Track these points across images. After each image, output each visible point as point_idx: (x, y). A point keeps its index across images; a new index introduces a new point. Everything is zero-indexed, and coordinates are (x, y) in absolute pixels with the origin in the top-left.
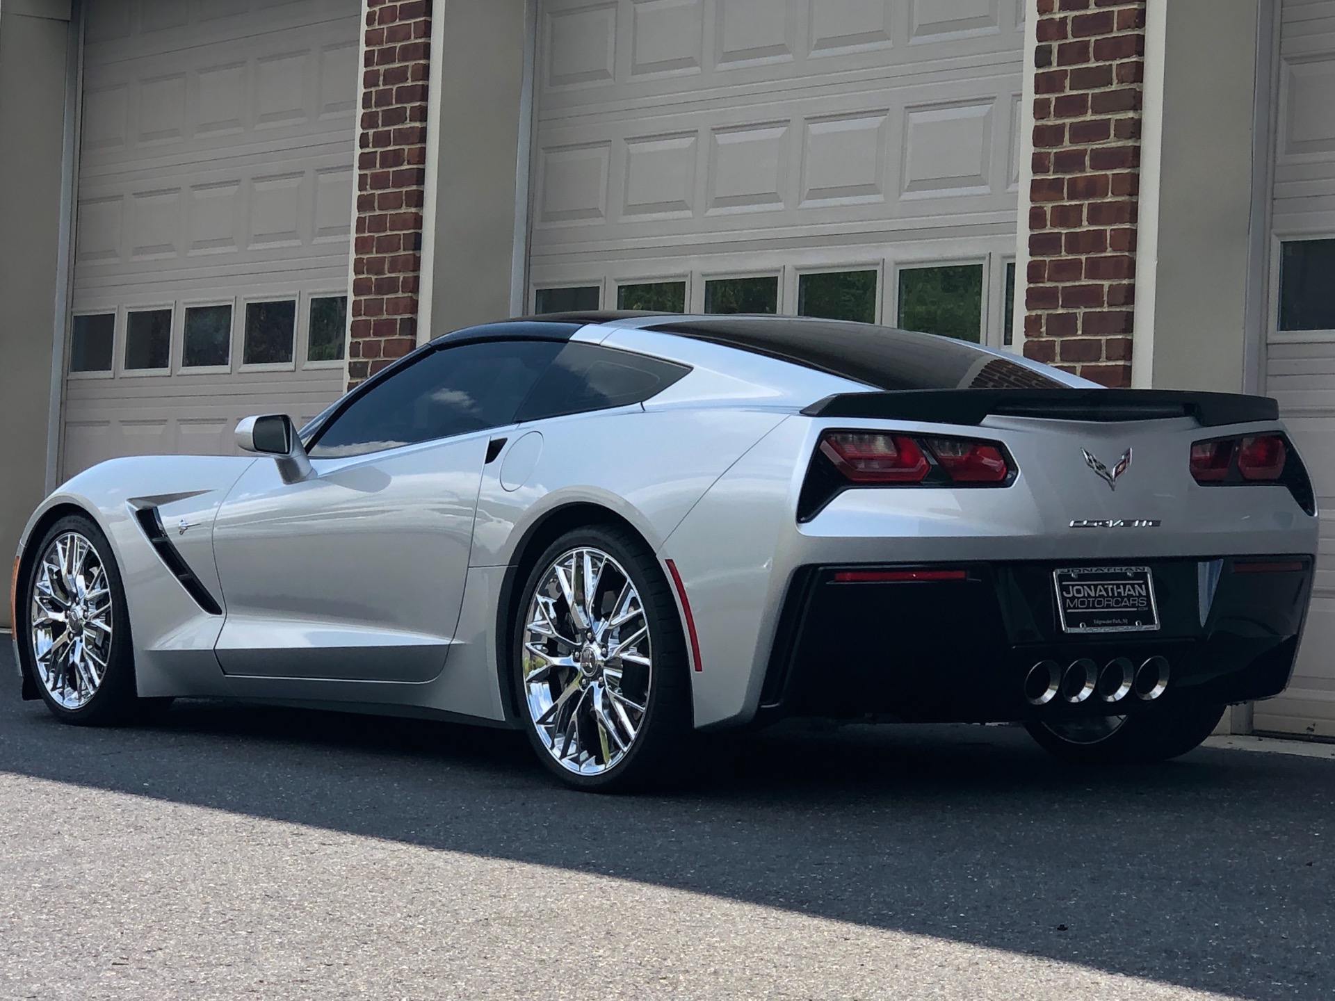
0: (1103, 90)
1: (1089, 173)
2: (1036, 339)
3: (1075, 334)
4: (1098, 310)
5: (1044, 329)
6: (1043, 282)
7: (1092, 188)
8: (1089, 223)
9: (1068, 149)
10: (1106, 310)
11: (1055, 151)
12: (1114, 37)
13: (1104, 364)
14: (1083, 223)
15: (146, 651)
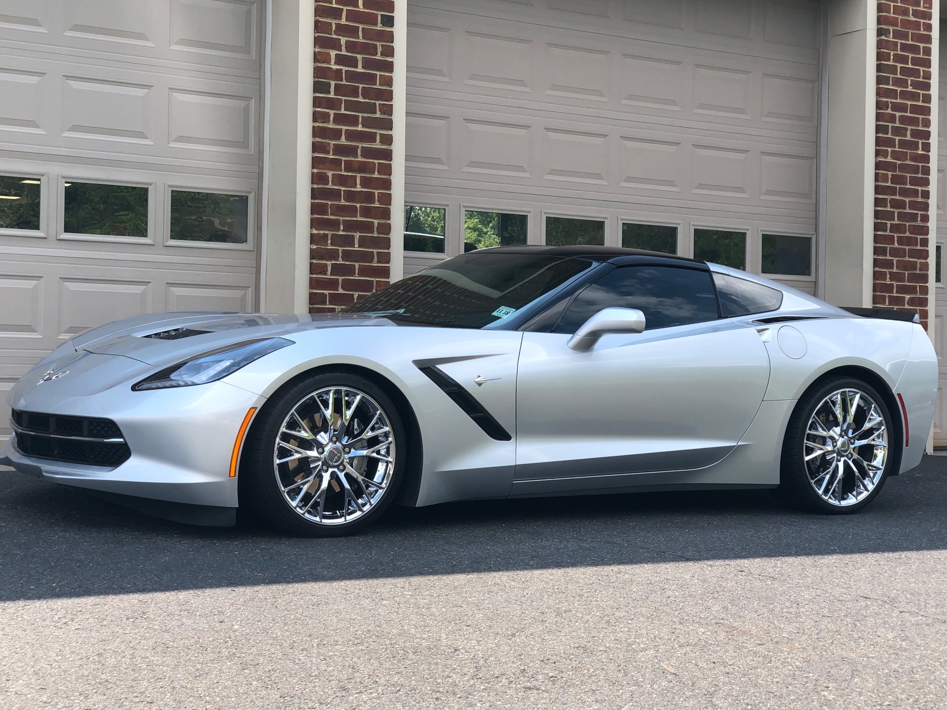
0: (369, 115)
1: (360, 159)
2: (323, 247)
3: (354, 246)
4: (370, 235)
5: (329, 242)
6: (328, 215)
7: (363, 168)
8: (361, 187)
9: (344, 143)
10: (375, 235)
11: (333, 143)
12: (377, 88)
13: (376, 265)
14: (357, 186)
15: (437, 472)
